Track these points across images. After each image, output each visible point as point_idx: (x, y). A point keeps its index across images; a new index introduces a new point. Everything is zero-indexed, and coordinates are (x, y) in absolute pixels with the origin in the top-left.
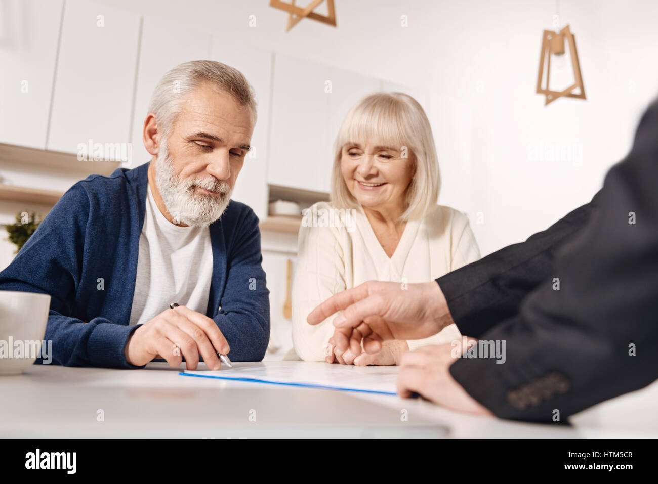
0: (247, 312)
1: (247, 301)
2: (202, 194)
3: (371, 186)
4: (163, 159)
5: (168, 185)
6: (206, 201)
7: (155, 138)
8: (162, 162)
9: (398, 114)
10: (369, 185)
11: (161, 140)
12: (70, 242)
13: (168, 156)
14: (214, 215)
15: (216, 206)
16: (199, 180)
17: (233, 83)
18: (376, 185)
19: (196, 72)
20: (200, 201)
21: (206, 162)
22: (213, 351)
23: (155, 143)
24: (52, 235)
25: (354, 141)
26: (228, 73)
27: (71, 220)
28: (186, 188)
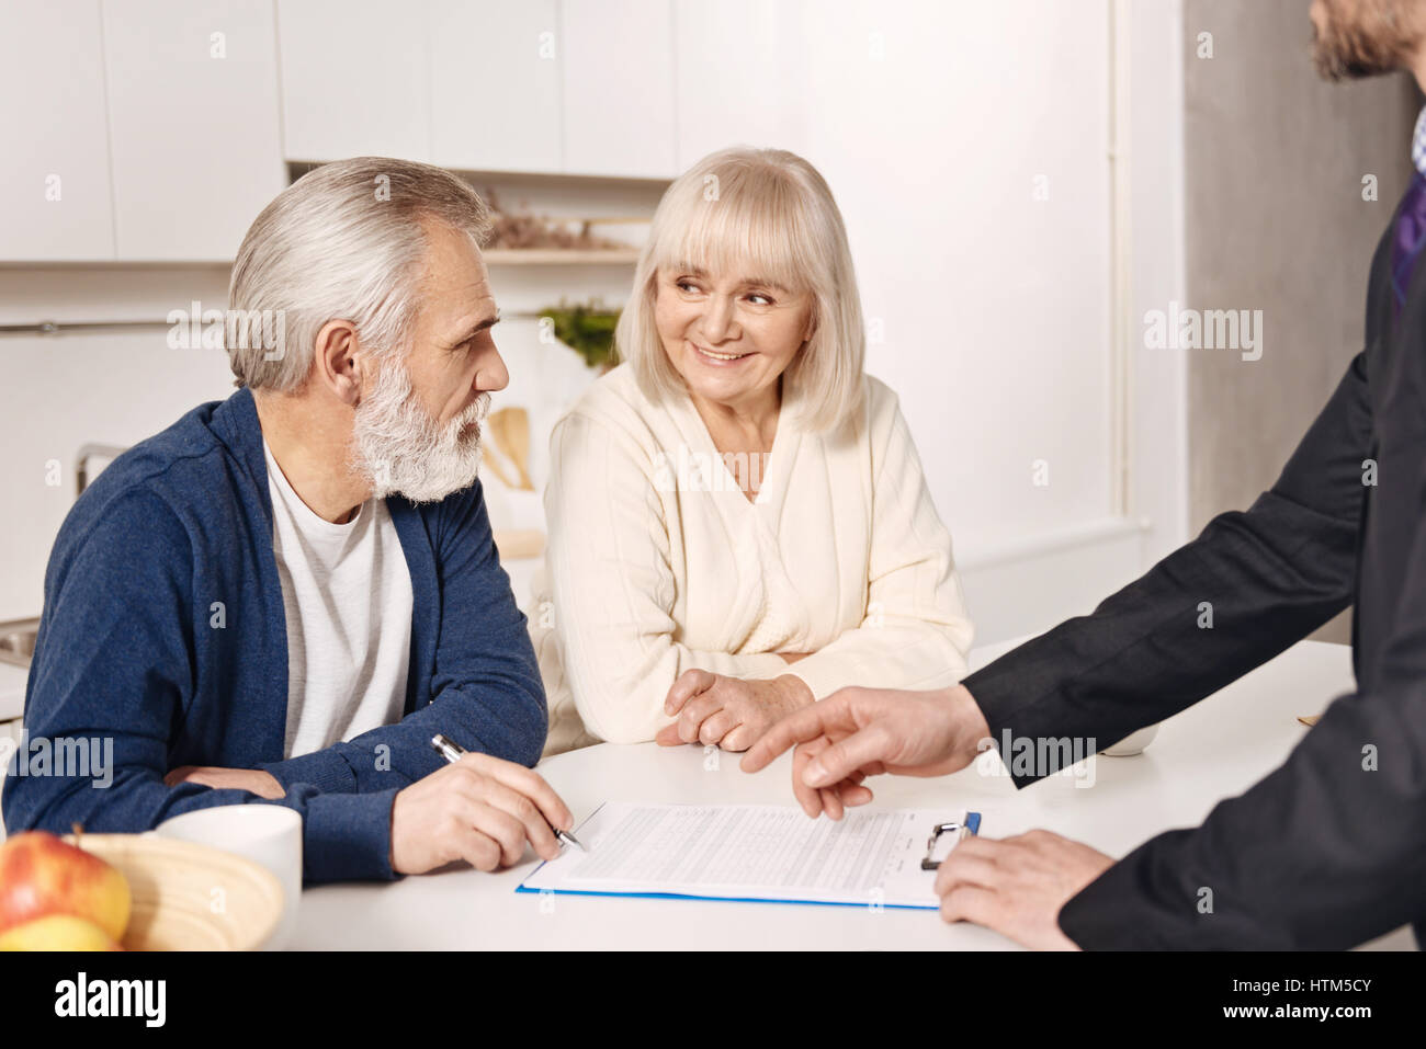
0: (507, 681)
1: (498, 653)
3: (723, 360)
4: (395, 405)
9: (788, 213)
10: (720, 356)
11: (378, 367)
13: (412, 393)
18: (733, 357)
22: (549, 830)
24: (132, 619)
25: (695, 264)
27: (162, 579)
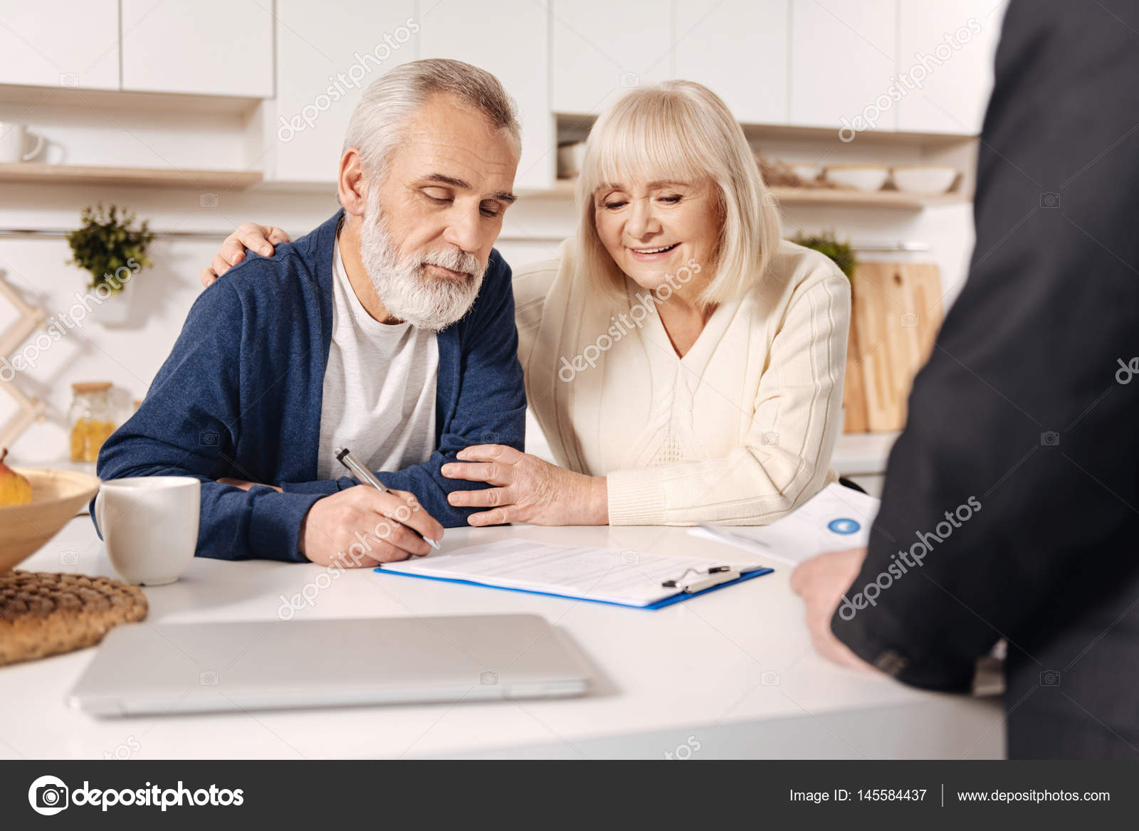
2: (437, 278)
3: (653, 253)
4: (373, 222)
5: (380, 263)
6: (444, 288)
7: (359, 189)
8: (371, 226)
11: (368, 190)
12: (215, 376)
13: (382, 215)
14: (456, 313)
15: (460, 296)
16: (433, 254)
17: (482, 93)
19: (423, 78)
20: (435, 288)
21: (443, 225)
23: (358, 196)
26: (474, 78)
28: (410, 269)
